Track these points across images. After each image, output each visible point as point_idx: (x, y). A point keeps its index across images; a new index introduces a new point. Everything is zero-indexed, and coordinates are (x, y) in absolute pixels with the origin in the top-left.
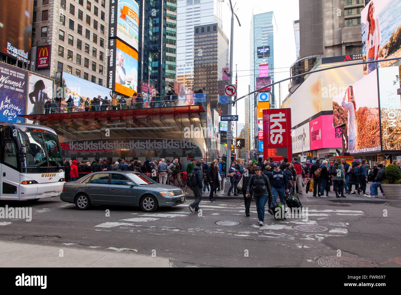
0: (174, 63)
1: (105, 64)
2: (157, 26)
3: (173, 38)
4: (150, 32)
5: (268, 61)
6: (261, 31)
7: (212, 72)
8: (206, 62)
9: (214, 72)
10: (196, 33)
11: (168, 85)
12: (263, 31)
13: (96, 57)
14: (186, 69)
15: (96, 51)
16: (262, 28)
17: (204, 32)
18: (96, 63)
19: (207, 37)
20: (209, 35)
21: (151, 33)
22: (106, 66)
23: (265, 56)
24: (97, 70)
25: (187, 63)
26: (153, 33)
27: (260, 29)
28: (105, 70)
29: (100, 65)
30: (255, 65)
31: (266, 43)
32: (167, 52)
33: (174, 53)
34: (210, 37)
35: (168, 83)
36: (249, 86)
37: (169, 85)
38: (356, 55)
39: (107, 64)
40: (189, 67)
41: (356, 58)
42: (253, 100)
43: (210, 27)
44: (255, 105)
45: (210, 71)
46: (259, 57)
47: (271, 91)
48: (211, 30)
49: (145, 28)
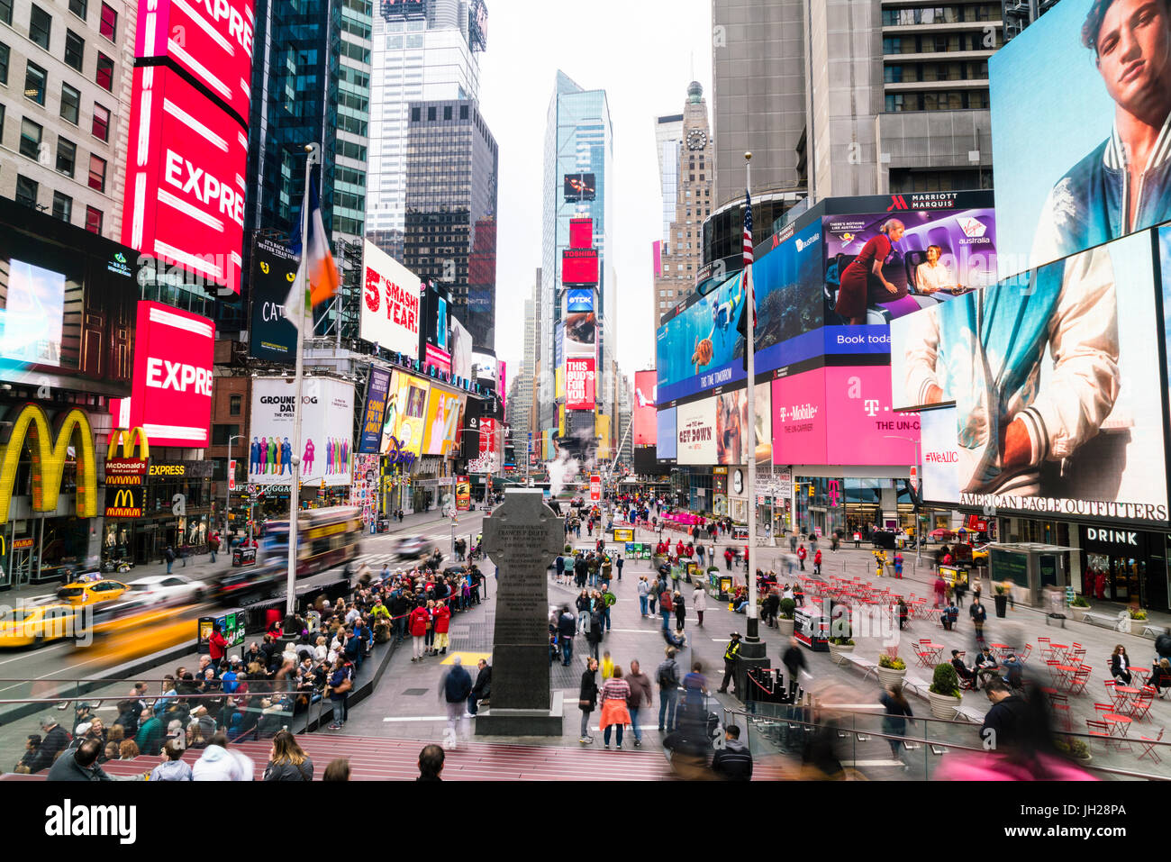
0: (360, 187)
1: (115, 154)
2: (312, 74)
3: (357, 114)
4: (287, 88)
5: (591, 211)
6: (574, 136)
7: (455, 227)
8: (438, 199)
9: (459, 226)
10: (413, 120)
11: (343, 253)
12: (578, 136)
13: (77, 123)
14: (381, 216)
15: (78, 100)
16: (578, 128)
17: (434, 119)
18: (74, 145)
19: (444, 134)
20: (448, 129)
21: (290, 92)
22: (119, 162)
23: (585, 199)
24: (82, 174)
25: (383, 200)
26: (297, 94)
27: (572, 129)
28: (117, 179)
29: (92, 155)
30: (559, 219)
31: (587, 166)
32: (341, 154)
33: (361, 159)
34: (452, 134)
35: (343, 246)
36: (539, 272)
37: (346, 253)
38: (922, 197)
39: (123, 156)
40: (389, 211)
41: (922, 205)
42: (552, 306)
43: (451, 108)
44: (555, 320)
45: (450, 223)
46: (569, 201)
47: (598, 287)
48: (456, 114)
49: (273, 74)
